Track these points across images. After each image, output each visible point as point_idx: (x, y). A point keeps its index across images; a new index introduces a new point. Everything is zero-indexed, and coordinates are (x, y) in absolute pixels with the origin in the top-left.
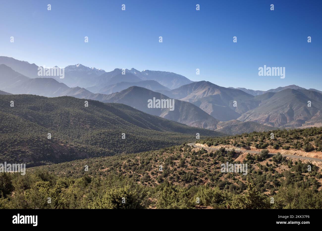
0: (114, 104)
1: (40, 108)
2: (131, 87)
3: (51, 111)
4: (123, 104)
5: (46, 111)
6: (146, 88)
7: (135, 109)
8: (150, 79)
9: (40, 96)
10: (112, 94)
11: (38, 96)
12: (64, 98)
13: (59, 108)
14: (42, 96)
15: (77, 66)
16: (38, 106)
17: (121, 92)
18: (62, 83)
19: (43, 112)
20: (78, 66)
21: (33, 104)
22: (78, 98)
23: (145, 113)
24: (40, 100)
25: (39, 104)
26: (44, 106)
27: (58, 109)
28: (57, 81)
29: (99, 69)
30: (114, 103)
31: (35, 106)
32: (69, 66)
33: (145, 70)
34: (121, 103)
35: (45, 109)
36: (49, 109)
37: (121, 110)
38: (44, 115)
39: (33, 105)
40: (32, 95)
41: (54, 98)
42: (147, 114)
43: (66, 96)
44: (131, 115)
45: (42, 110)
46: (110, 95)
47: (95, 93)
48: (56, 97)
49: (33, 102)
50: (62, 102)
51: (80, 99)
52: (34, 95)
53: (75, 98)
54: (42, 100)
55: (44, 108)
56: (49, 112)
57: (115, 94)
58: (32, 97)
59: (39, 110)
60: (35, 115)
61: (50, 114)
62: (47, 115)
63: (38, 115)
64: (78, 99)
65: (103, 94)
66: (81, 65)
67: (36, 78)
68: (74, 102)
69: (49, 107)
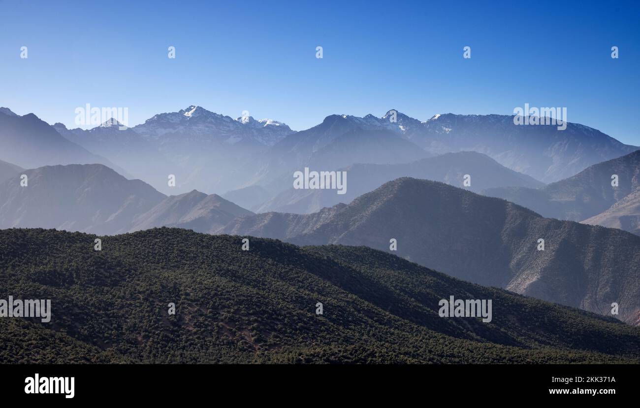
0: (334, 249)
1: (75, 276)
2: (392, 184)
3: (115, 284)
4: (367, 249)
5: (94, 285)
6: (448, 183)
7: (415, 265)
8: (462, 150)
9: (69, 233)
10: (322, 211)
11: (65, 231)
12: (155, 237)
13: (141, 273)
14: (78, 234)
15: (186, 114)
16: (67, 270)
17: (354, 202)
18: (138, 183)
19: (84, 290)
20: (189, 114)
21: (49, 261)
22: (205, 233)
23: (454, 279)
24: (70, 247)
25: (70, 261)
26: (88, 270)
27: (136, 278)
28: (120, 173)
29: (268, 123)
30: (336, 247)
31: (55, 271)
32: (157, 115)
33: (438, 116)
34: (357, 244)
35: (92, 280)
36: (106, 277)
37: (364, 269)
38: (88, 302)
39: (49, 266)
40: (42, 231)
41: (120, 236)
42: (459, 282)
43: (164, 227)
44: (401, 290)
45: (81, 285)
46: (313, 215)
47: (257, 212)
48: (128, 234)
49: (47, 254)
50: (149, 252)
51: (213, 238)
52: (48, 228)
53: (194, 234)
54: (78, 245)
55: (88, 277)
56: (106, 288)
57: (332, 213)
58: (41, 237)
59: (72, 282)
60: (57, 301)
61: (111, 296)
62: (101, 301)
63: (68, 302)
64: (206, 236)
65: (287, 215)
66: (200, 110)
67: (44, 168)
68: (193, 249)
69: (105, 273)
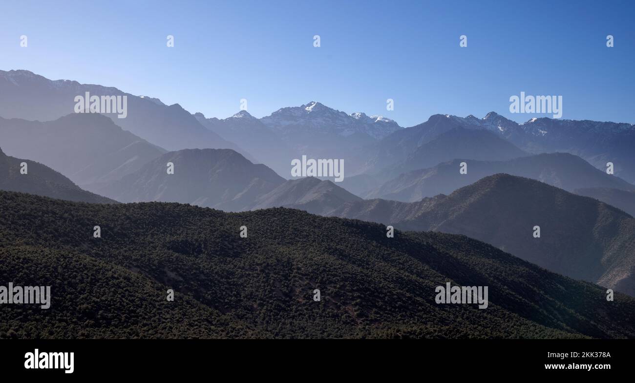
0: (433, 236)
1: (203, 246)
2: (488, 179)
3: (236, 255)
4: (464, 238)
5: (219, 256)
6: (542, 181)
7: (509, 255)
8: (556, 151)
9: (200, 208)
10: (424, 200)
11: (197, 206)
12: (274, 216)
13: (259, 247)
14: (208, 209)
15: (307, 109)
16: (196, 240)
17: (454, 193)
18: (262, 167)
19: (211, 259)
20: (309, 109)
21: (182, 232)
22: (317, 214)
23: (546, 271)
24: (200, 220)
25: (199, 233)
26: (214, 242)
27: (255, 251)
28: (247, 158)
29: (378, 119)
30: (435, 234)
31: (187, 241)
32: (282, 109)
33: (534, 119)
34: (455, 232)
35: (217, 251)
36: (229, 249)
37: (460, 256)
38: (213, 270)
39: (182, 236)
40: (178, 205)
41: (243, 213)
42: (551, 274)
43: (282, 207)
44: (495, 277)
45: (208, 254)
46: (416, 203)
47: (365, 198)
48: (250, 212)
49: (181, 226)
50: (268, 229)
51: (325, 219)
52: (183, 203)
53: (308, 214)
54: (208, 219)
55: (214, 248)
56: (229, 259)
57: (433, 203)
58: (177, 210)
59: (200, 252)
60: (187, 267)
61: (232, 266)
62: (224, 270)
63: (196, 269)
64: (318, 217)
65: (392, 202)
66: (319, 105)
67: (184, 151)
68: (306, 228)
69: (229, 245)
